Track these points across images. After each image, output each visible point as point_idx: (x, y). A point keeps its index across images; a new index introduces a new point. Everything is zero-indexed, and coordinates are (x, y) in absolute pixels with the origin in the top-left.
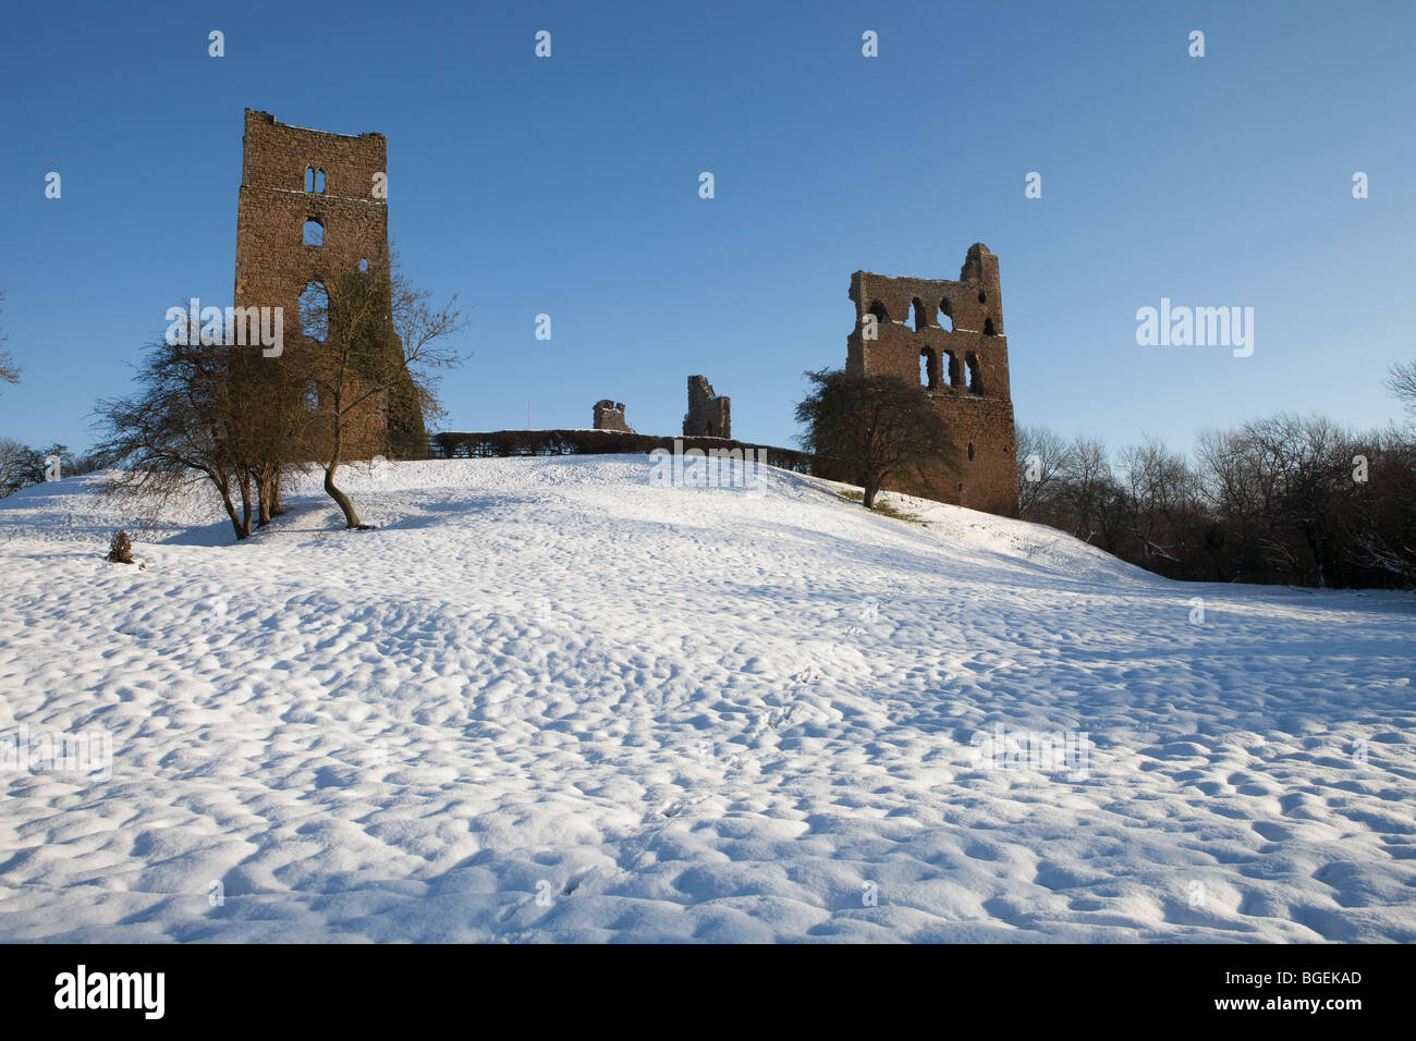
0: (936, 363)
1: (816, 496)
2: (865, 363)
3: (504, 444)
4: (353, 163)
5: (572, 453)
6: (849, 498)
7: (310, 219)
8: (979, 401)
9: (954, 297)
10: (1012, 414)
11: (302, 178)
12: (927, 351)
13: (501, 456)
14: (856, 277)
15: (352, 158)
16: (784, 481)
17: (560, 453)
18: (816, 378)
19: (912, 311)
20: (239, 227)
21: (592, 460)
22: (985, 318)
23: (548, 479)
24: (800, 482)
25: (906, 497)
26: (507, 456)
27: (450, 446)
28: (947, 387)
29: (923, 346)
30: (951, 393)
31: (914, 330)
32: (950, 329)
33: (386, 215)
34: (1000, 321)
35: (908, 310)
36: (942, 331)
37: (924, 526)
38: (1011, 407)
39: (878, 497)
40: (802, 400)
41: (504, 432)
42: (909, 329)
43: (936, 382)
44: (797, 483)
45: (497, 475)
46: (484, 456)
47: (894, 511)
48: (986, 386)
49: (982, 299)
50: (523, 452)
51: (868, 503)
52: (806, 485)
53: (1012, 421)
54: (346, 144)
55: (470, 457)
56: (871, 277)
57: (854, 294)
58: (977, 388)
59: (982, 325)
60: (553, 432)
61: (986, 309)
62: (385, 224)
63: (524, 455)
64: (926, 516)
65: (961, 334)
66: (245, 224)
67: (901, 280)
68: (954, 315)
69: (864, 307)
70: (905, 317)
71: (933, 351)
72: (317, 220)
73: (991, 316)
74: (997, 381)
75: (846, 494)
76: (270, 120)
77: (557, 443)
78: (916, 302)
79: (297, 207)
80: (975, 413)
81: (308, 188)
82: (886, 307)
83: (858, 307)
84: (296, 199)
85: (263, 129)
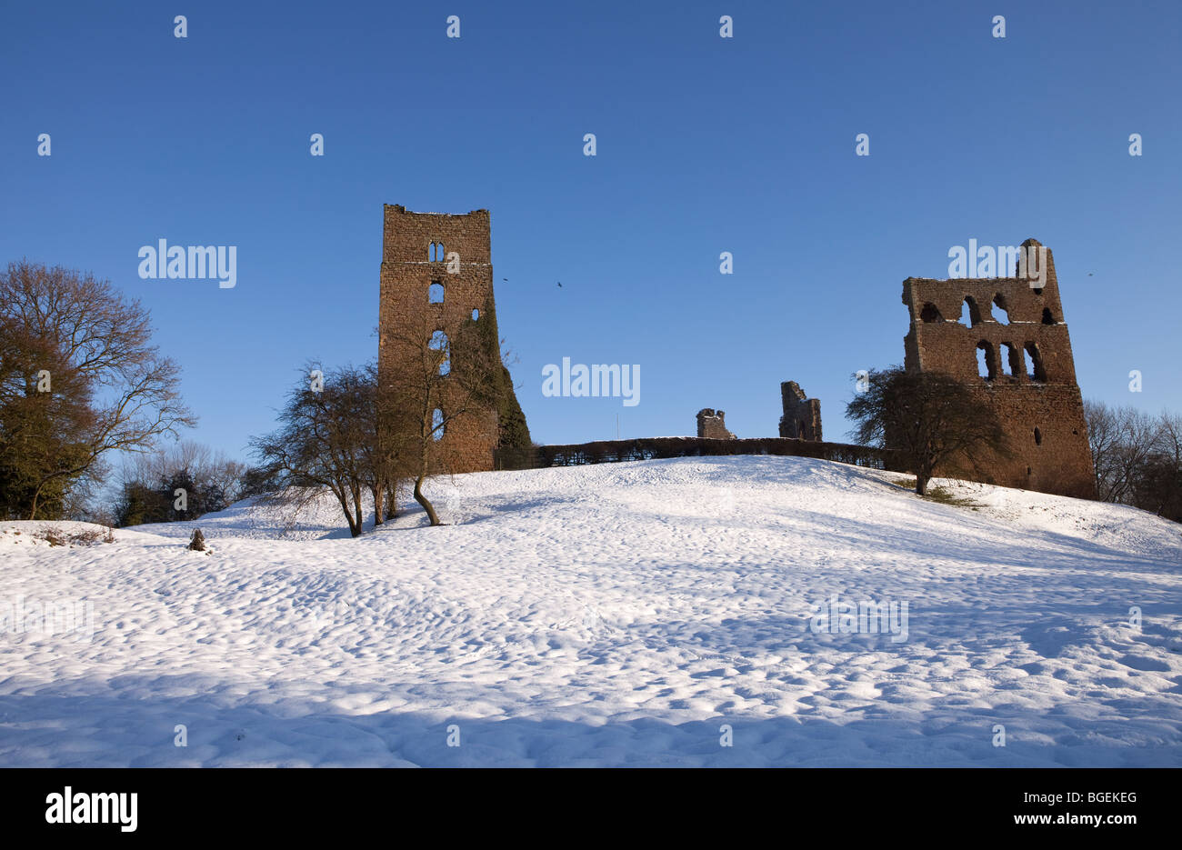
0: (994, 354)
1: (867, 486)
2: (921, 360)
3: (594, 453)
4: (465, 235)
5: (653, 458)
6: (900, 486)
7: (434, 282)
8: (1043, 388)
9: (1007, 292)
10: (1079, 397)
11: (426, 252)
12: (983, 344)
13: (592, 463)
14: (907, 284)
15: (464, 232)
16: (838, 473)
17: (642, 459)
18: (865, 379)
19: (966, 308)
20: (381, 294)
21: (662, 462)
22: (1042, 308)
23: (623, 483)
24: (855, 474)
25: (967, 484)
26: (597, 462)
27: (548, 457)
28: (1007, 377)
29: (978, 340)
30: (1012, 381)
31: (969, 325)
32: (1006, 322)
33: (491, 273)
34: (1059, 309)
35: (960, 309)
36: (997, 324)
37: (974, 509)
38: (1079, 391)
39: (932, 484)
40: (851, 400)
41: (594, 443)
42: (964, 326)
43: (995, 373)
44: (851, 475)
45: (580, 479)
46: (578, 464)
47: (949, 496)
48: (1049, 373)
49: (1038, 290)
50: (611, 459)
51: (920, 489)
52: (860, 476)
53: (1080, 404)
54: (459, 221)
55: (567, 465)
56: (921, 282)
57: (907, 299)
58: (1040, 375)
59: (1040, 315)
60: (635, 441)
61: (1042, 299)
62: (491, 281)
63: (612, 462)
64: (982, 500)
65: (1018, 326)
66: (385, 291)
67: (952, 281)
68: (1008, 308)
69: (917, 312)
70: (958, 315)
71: (990, 344)
72: (439, 282)
73: (1049, 306)
74: (1060, 366)
75: (901, 482)
76: (401, 210)
77: (639, 450)
78: (969, 300)
79: (423, 274)
80: (1039, 399)
81: (431, 258)
82: (938, 307)
83: (911, 310)
84: (422, 268)
85: (398, 216)
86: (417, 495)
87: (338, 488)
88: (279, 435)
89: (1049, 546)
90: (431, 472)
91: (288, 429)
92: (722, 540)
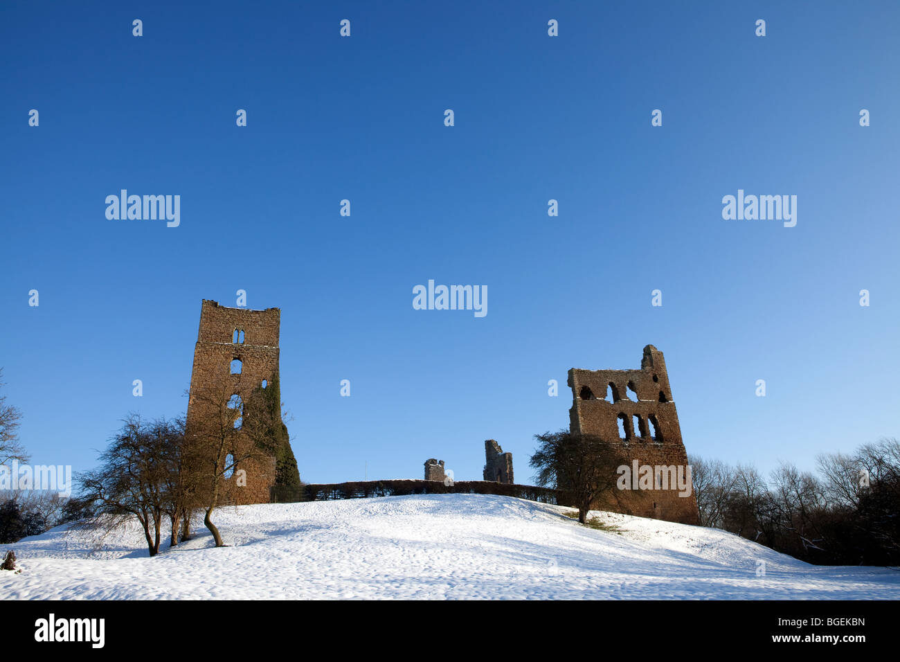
0: (629, 422)
1: (544, 517)
2: (581, 426)
3: (348, 491)
4: (260, 326)
5: (391, 495)
6: (567, 517)
7: (235, 359)
8: (661, 446)
9: (636, 379)
10: (685, 453)
11: (231, 336)
12: (622, 415)
13: (345, 499)
14: (571, 372)
15: (260, 323)
16: (524, 507)
17: (383, 496)
18: (543, 439)
19: (610, 390)
20: (194, 365)
21: (397, 499)
22: (659, 391)
23: (368, 513)
24: (535, 508)
25: (613, 514)
26: (349, 498)
27: (312, 493)
28: (638, 438)
29: (618, 412)
30: (641, 441)
31: (612, 402)
32: (636, 400)
33: (278, 354)
34: (669, 392)
35: (606, 391)
36: (630, 402)
37: (619, 534)
38: (684, 448)
39: (590, 515)
40: (533, 454)
41: (347, 483)
42: (608, 403)
43: (630, 435)
44: (533, 508)
45: (336, 511)
46: (335, 499)
47: (601, 524)
48: (664, 436)
49: (655, 379)
50: (360, 496)
51: (582, 520)
52: (540, 510)
53: (686, 457)
54: (258, 315)
55: (326, 500)
56: (579, 372)
57: (571, 383)
58: (659, 437)
59: (658, 396)
60: (378, 482)
61: (658, 385)
62: (278, 360)
63: (360, 498)
64: (624, 527)
65: (644, 403)
66: (197, 364)
67: (600, 372)
68: (638, 391)
69: (578, 392)
70: (605, 395)
71: (626, 416)
72: (239, 359)
73: (662, 390)
74: (672, 431)
75: (568, 514)
76: (215, 304)
77: (381, 489)
78: (611, 384)
79: (227, 352)
80: (659, 454)
81: (234, 341)
82: (591, 389)
83: (574, 391)
84: (228, 348)
85: (212, 309)
86: (207, 522)
87: (142, 516)
88: (98, 472)
89: (670, 560)
90: (219, 504)
91: (107, 467)
92: (439, 558)
